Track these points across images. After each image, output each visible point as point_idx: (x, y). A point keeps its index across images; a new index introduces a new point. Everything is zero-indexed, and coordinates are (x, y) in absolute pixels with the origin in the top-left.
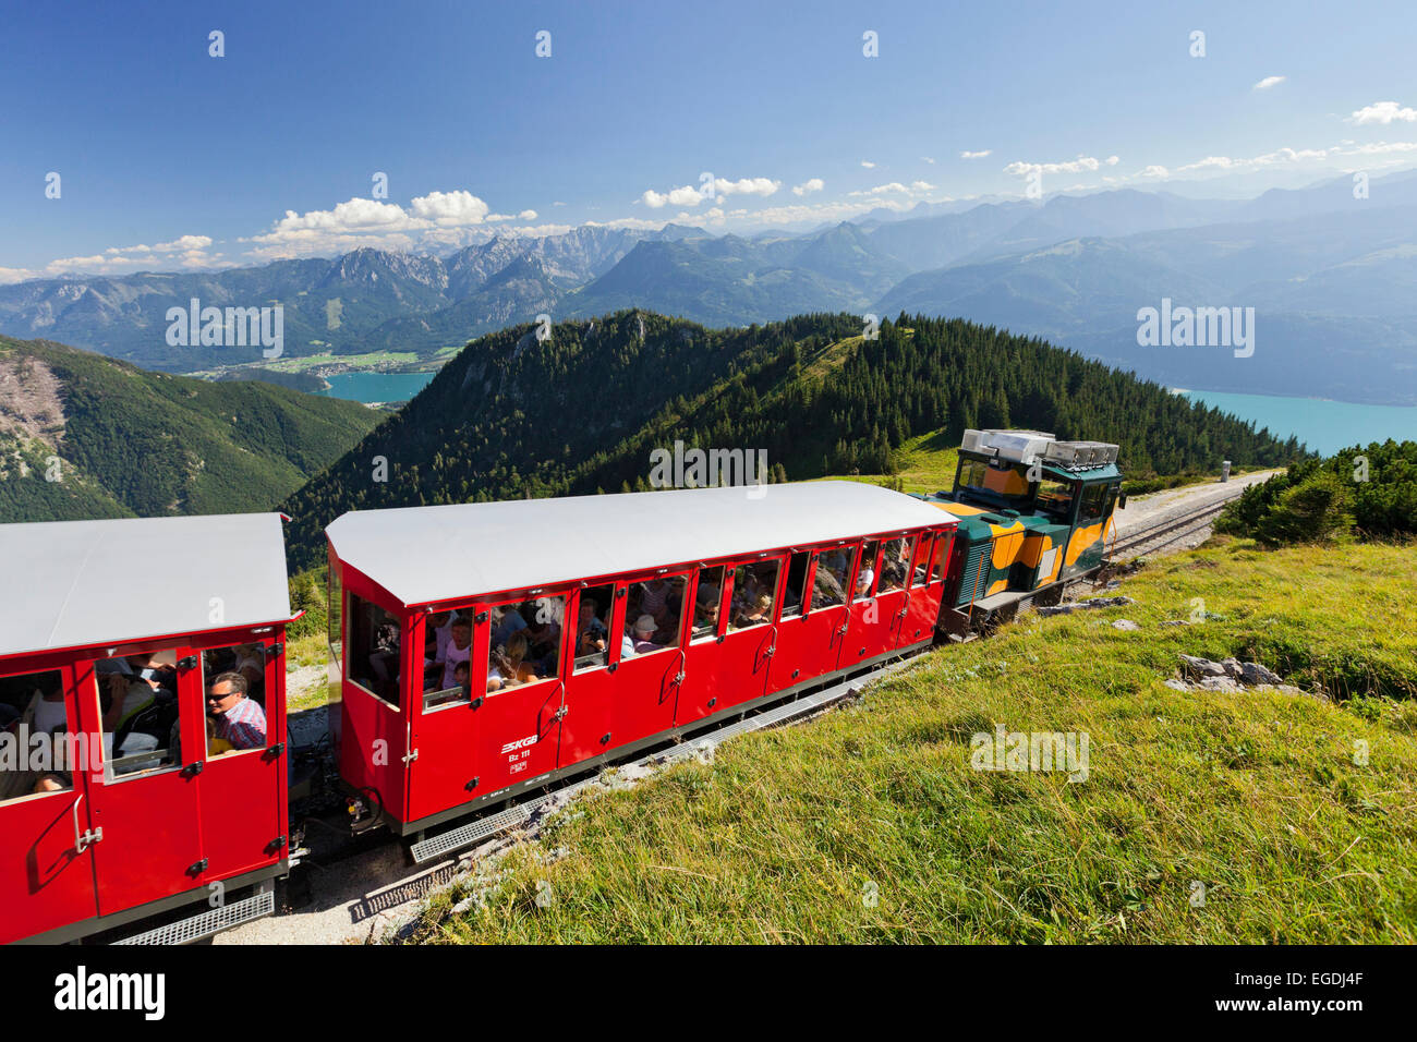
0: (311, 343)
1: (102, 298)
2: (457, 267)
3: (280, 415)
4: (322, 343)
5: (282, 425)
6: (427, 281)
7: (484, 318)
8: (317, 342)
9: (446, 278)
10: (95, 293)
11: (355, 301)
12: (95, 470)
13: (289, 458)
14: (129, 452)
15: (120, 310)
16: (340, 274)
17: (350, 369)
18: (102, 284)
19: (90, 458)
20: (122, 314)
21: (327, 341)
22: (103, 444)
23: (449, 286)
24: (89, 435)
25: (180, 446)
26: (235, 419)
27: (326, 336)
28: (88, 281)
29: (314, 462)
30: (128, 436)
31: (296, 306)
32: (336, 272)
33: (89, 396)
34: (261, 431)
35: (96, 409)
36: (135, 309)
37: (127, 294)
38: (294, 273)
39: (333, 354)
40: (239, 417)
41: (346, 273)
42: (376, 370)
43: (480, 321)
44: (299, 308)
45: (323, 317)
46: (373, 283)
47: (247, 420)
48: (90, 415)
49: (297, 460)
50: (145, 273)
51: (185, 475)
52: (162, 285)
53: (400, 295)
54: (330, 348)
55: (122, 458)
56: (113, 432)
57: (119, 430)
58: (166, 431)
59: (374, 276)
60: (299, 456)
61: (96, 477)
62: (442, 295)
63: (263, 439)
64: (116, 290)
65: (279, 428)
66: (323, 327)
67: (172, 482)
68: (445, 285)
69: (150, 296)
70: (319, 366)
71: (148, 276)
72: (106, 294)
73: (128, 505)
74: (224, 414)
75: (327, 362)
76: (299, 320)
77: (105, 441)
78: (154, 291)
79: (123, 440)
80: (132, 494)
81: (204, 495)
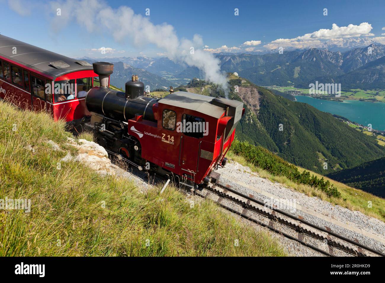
0: (288, 82)
1: (233, 61)
2: (348, 57)
3: (314, 118)
4: (291, 82)
5: (315, 122)
6: (333, 62)
7: (361, 80)
8: (289, 82)
9: (342, 61)
10: (232, 59)
11: (305, 68)
12: (266, 125)
13: (316, 135)
14: (275, 122)
15: (236, 65)
16: (301, 58)
17: (302, 94)
18: (233, 57)
19: (265, 122)
20: (236, 66)
21: (293, 82)
22: (268, 117)
23: (342, 64)
24: (265, 114)
25: (289, 124)
26: (299, 116)
27: (293, 80)
28: (231, 56)
29: (325, 139)
30: (275, 117)
31: (284, 68)
32: (300, 57)
33: (267, 102)
34: (308, 123)
35: (268, 106)
36: (239, 65)
37: (238, 60)
38: (285, 56)
39: (295, 87)
40: (301, 115)
41: (304, 57)
42: (312, 96)
43: (358, 82)
44: (285, 69)
45: (293, 73)
46: (313, 62)
47: (303, 117)
48: (266, 108)
49: (318, 137)
50: (244, 54)
51: (290, 134)
52: (247, 58)
53: (322, 67)
54: (294, 85)
55: (272, 123)
56: (271, 114)
57: (273, 114)
58: (286, 118)
59: (315, 59)
60: (319, 135)
61: (265, 127)
62: (339, 68)
63: (308, 126)
64: (236, 59)
65: (313, 122)
66: (292, 77)
67: (286, 135)
68: (341, 64)
69: (244, 61)
70: (291, 91)
71: (245, 55)
72: (234, 60)
73: (273, 139)
74: (296, 114)
75: (293, 90)
76: (285, 73)
77: (269, 117)
78: (245, 60)
79: (274, 118)
80: (274, 136)
81: (295, 143)
